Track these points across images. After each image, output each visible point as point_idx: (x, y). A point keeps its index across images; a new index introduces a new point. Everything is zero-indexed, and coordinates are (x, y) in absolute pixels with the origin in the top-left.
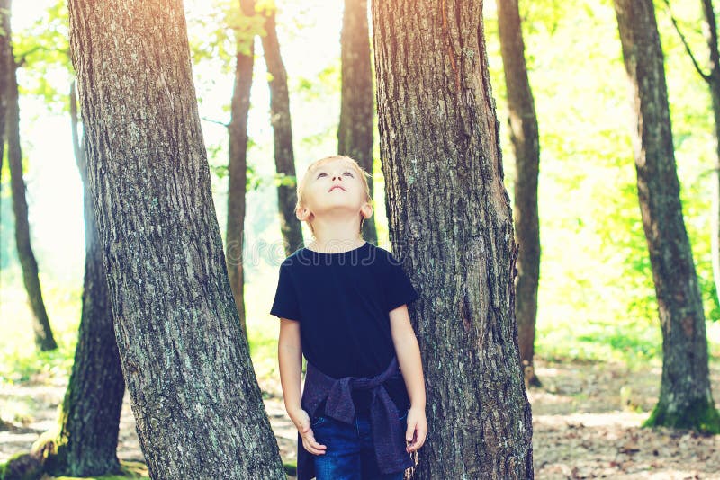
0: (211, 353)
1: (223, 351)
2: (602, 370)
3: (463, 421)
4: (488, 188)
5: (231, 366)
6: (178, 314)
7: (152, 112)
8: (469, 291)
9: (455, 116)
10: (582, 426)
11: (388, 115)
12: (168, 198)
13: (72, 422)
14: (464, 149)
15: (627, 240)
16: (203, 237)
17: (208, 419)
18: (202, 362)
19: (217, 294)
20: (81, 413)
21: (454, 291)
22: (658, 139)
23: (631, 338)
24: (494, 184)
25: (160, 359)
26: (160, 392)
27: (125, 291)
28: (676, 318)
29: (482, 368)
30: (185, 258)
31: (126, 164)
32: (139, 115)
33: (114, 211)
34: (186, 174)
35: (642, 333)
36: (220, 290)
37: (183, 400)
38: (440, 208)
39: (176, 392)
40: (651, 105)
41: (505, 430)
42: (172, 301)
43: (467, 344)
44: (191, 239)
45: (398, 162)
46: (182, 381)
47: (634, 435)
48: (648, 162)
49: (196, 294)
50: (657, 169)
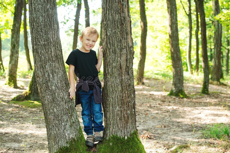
0: (57, 74)
1: (60, 73)
2: (159, 82)
3: (118, 94)
4: (127, 37)
5: (62, 77)
6: (49, 64)
7: (46, 14)
8: (121, 62)
9: (120, 19)
10: (153, 95)
11: (104, 18)
12: (48, 35)
13: (32, 88)
14: (122, 27)
15: (167, 52)
16: (57, 45)
17: (55, 90)
18: (55, 76)
19: (59, 60)
21: (118, 62)
22: (174, 28)
23: (167, 74)
24: (129, 36)
25: (44, 75)
26: (44, 83)
28: (176, 70)
29: (123, 81)
30: (52, 50)
31: (38, 27)
32: (42, 15)
33: (35, 38)
34: (53, 30)
35: (170, 73)
36: (60, 59)
37: (50, 85)
38: (115, 41)
39: (48, 83)
40: (173, 20)
41: (128, 96)
42: (48, 61)
43: (120, 75)
44: (54, 46)
45: (106, 29)
46: (49, 80)
47: (165, 97)
48: (172, 33)
49: (54, 59)
50: (174, 35)
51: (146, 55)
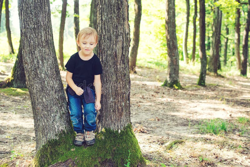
0: (47, 61)
1: (50, 60)
2: (152, 71)
3: (112, 84)
4: (123, 23)
5: (52, 64)
6: (39, 49)
8: (117, 50)
9: (117, 3)
10: (146, 85)
12: (39, 18)
13: (15, 74)
14: (119, 12)
15: (162, 38)
16: (47, 29)
17: (45, 78)
18: (44, 63)
19: (50, 45)
20: (17, 72)
21: (113, 49)
22: (172, 13)
23: (161, 63)
24: (126, 22)
25: (33, 61)
26: (33, 70)
27: (25, 42)
28: (172, 59)
29: (118, 70)
30: (42, 35)
31: (28, 8)
33: (24, 20)
34: (44, 12)
35: (163, 62)
37: (39, 73)
38: (111, 27)
39: (37, 70)
40: (170, 5)
41: (123, 87)
42: (38, 46)
43: (115, 64)
44: (44, 30)
45: (101, 14)
46: (39, 67)
47: (159, 88)
48: (168, 19)
49: (44, 45)
50: (170, 21)
51: (140, 41)
